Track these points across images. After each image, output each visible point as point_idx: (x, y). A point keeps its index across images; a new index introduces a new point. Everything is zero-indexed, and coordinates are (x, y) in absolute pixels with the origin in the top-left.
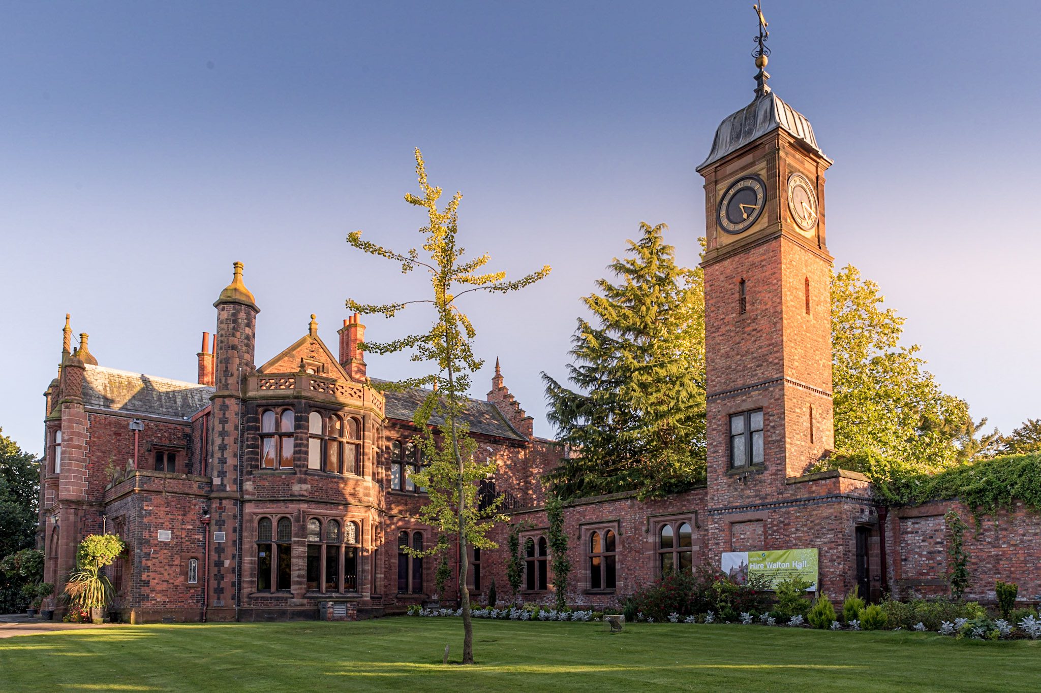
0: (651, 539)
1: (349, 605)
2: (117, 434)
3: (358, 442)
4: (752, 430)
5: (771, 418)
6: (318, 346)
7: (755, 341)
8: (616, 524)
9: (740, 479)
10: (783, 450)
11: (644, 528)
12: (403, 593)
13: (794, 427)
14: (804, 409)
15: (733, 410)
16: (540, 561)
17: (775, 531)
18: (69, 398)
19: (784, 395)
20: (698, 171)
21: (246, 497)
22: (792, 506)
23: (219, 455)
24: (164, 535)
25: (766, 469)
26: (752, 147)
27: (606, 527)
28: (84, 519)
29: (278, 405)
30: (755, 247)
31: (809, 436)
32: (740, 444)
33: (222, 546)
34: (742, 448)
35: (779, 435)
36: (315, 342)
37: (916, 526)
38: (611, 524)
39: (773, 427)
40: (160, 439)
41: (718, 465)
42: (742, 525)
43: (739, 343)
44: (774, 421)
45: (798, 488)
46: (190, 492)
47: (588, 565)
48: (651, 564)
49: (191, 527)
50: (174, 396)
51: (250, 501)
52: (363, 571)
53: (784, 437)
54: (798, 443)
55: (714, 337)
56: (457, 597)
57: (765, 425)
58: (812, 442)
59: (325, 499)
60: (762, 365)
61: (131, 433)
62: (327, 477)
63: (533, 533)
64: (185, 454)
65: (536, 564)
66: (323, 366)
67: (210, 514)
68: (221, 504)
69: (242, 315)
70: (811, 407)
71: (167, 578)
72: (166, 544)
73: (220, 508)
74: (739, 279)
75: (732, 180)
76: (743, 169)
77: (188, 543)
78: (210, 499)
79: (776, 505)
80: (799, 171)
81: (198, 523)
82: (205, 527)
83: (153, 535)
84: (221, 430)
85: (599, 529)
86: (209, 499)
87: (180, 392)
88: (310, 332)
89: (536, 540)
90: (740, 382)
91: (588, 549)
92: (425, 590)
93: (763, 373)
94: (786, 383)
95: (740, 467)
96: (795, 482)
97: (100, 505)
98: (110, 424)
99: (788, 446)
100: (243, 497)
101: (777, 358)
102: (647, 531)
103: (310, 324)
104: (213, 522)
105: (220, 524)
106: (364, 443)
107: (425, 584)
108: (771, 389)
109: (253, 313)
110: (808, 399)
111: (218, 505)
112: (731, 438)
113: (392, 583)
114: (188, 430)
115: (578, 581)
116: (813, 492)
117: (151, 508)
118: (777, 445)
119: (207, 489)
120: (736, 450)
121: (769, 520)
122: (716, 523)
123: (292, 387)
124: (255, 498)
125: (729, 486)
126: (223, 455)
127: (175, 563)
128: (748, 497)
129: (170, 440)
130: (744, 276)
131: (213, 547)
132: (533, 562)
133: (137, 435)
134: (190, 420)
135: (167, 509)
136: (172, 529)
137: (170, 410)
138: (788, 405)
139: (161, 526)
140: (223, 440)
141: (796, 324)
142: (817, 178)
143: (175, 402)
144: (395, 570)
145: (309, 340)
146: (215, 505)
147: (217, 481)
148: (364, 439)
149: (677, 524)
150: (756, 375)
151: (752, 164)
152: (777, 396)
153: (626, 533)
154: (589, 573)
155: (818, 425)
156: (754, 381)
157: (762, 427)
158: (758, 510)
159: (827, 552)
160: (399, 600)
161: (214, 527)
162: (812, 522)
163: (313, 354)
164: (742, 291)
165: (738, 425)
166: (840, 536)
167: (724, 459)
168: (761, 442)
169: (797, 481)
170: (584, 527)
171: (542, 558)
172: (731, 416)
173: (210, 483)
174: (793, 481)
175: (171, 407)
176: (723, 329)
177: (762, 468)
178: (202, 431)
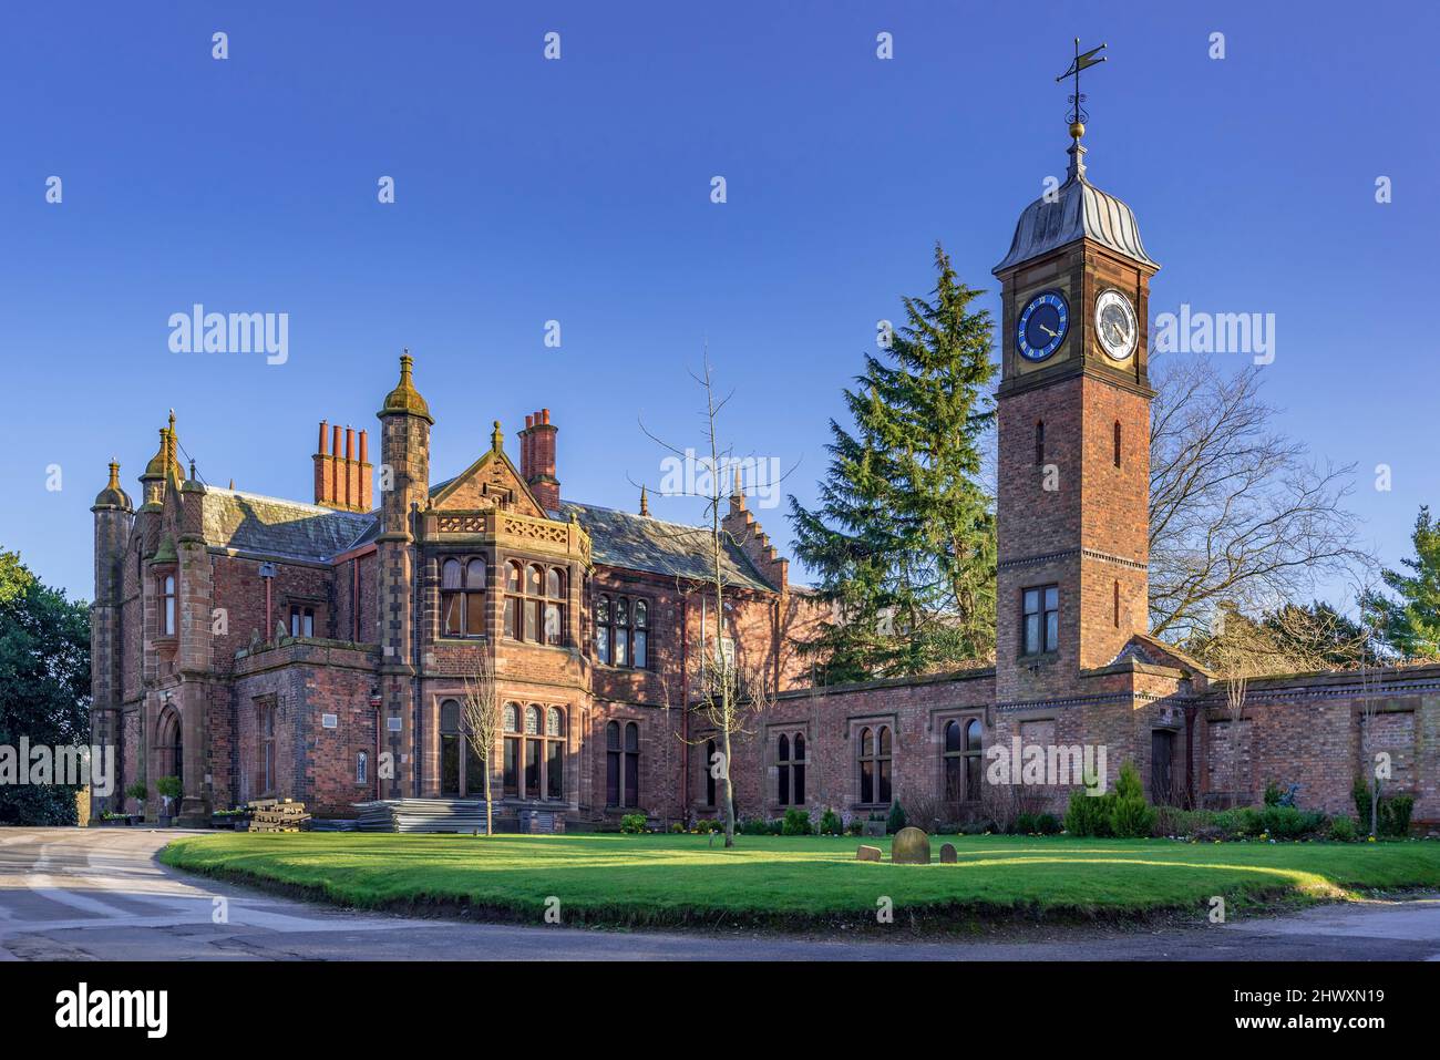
0: (934, 739)
1: (555, 816)
2: (245, 583)
3: (562, 601)
4: (1047, 609)
5: (1066, 597)
6: (504, 465)
7: (1051, 501)
8: (892, 719)
9: (1031, 669)
10: (1077, 636)
11: (926, 725)
12: (614, 806)
13: (1093, 608)
14: (1107, 586)
15: (1026, 584)
16: (796, 767)
17: (1066, 733)
18: (189, 535)
19: (1080, 570)
20: (993, 274)
21: (428, 673)
22: (1085, 704)
23: (391, 617)
24: (329, 721)
25: (1059, 658)
26: (1054, 255)
27: (880, 722)
28: (211, 697)
29: (464, 553)
30: (1055, 383)
31: (1113, 618)
32: (1033, 625)
33: (398, 736)
34: (1036, 630)
35: (1074, 618)
36: (500, 460)
37: (1225, 731)
38: (886, 719)
39: (1068, 608)
40: (296, 588)
41: (1008, 650)
42: (1033, 725)
43: (1035, 501)
44: (1069, 600)
45: (1092, 683)
46: (357, 665)
47: (859, 772)
48: (934, 772)
49: (359, 711)
50: (304, 525)
51: (432, 678)
52: (570, 773)
53: (1080, 621)
54: (1098, 627)
55: (1007, 490)
56: (684, 814)
57: (1061, 605)
58: (1117, 625)
59: (524, 677)
60: (1058, 532)
61: (262, 582)
62: (526, 648)
63: (787, 727)
64: (326, 609)
65: (792, 771)
66: (511, 492)
67: (382, 694)
68: (395, 681)
69: (415, 431)
70: (1116, 583)
71: (334, 775)
72: (333, 732)
73: (394, 687)
74: (1037, 422)
75: (1032, 292)
76: (1046, 280)
77: (357, 731)
78: (381, 675)
79: (1069, 701)
80: (1113, 285)
81: (367, 705)
82: (375, 711)
83: (317, 720)
84: (393, 583)
85: (872, 724)
86: (378, 674)
87: (310, 520)
88: (494, 446)
89: (791, 737)
90: (1035, 550)
91: (859, 750)
92: (641, 802)
93: (1059, 541)
94: (1083, 556)
95: (1033, 654)
96: (1087, 675)
97: (229, 679)
98: (236, 569)
99: (1082, 631)
100: (421, 673)
101: (1074, 524)
102: (930, 729)
103: (494, 435)
104: (386, 704)
105: (396, 707)
106: (569, 602)
107: (641, 795)
108: (1067, 561)
109: (427, 426)
110: (1113, 573)
111: (392, 683)
112: (1024, 618)
113: (600, 792)
114: (329, 576)
115: (844, 793)
116: (1106, 688)
117: (313, 686)
118: (1072, 629)
119: (377, 661)
120: (1029, 632)
121: (1061, 720)
122: (1005, 721)
123: (482, 529)
124: (437, 674)
125: (1020, 676)
126: (396, 617)
127: (343, 757)
128: (1039, 691)
129: (308, 591)
130: (1043, 418)
131: (386, 738)
132: (787, 766)
133: (269, 585)
134: (330, 562)
135: (332, 687)
136: (338, 713)
137: (302, 547)
138: (1084, 582)
139: (325, 709)
140: (396, 597)
141: (1099, 482)
142: (1138, 289)
143: (307, 536)
144: (603, 774)
145: (494, 459)
146: (388, 682)
147: (389, 651)
148: (569, 598)
149: (965, 721)
150: (1052, 543)
151: (1055, 276)
152: (1073, 572)
153: (905, 730)
154: (858, 782)
155: (1126, 604)
156: (1049, 550)
157: (1056, 607)
158: (1050, 707)
159: (1118, 758)
160: (609, 815)
161: (386, 712)
162: (1105, 723)
163: (499, 477)
164: (1040, 436)
165: (1032, 602)
166: (1131, 740)
167: (1015, 643)
168: (1055, 624)
169: (1091, 673)
170: (853, 722)
171: (799, 762)
172: (1024, 590)
173: (381, 654)
174: (1086, 674)
175: (302, 543)
176: (1018, 481)
177: (1054, 656)
178: (352, 580)
